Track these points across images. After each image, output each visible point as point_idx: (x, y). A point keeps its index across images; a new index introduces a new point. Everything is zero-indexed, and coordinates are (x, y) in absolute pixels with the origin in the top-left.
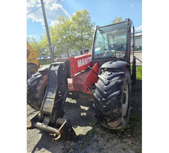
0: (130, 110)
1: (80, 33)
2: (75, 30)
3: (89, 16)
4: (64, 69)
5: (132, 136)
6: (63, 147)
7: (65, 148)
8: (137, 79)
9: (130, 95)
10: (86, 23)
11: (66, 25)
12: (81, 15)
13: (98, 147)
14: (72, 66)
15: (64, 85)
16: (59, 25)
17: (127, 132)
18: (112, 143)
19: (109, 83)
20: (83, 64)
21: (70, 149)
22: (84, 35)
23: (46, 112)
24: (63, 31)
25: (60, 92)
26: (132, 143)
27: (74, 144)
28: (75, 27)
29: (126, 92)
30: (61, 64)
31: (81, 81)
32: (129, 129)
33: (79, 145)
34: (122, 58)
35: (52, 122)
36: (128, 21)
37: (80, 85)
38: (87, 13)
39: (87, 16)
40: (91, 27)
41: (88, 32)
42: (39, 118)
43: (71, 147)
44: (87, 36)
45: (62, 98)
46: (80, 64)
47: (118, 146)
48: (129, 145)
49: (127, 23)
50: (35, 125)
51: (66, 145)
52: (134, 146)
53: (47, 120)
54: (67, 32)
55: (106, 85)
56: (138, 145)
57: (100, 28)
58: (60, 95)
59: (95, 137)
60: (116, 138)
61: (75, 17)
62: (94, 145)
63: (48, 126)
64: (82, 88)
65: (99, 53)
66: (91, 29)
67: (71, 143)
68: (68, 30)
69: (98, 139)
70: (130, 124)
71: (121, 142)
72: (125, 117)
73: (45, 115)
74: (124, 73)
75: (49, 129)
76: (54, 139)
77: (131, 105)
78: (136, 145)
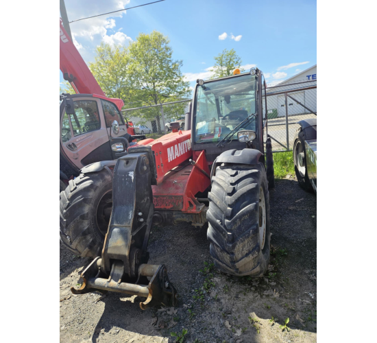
0: (269, 239)
1: (150, 82)
2: (138, 75)
3: (168, 45)
4: (145, 168)
5: (278, 283)
6: (155, 319)
7: (158, 322)
8: (275, 178)
9: (269, 209)
10: (162, 60)
11: (118, 65)
12: (149, 45)
13: (221, 310)
14: (159, 161)
15: (146, 199)
16: (100, 64)
17: (269, 279)
18: (246, 301)
19: (234, 191)
20: (178, 155)
21: (169, 321)
22: (159, 86)
23: (115, 255)
24: (110, 78)
25: (140, 214)
26: (280, 296)
27: (175, 312)
28: (137, 69)
29: (262, 205)
30: (139, 158)
31: (177, 188)
32: (272, 272)
33: (184, 311)
34: (249, 142)
35: (129, 274)
36: (256, 73)
37: (175, 197)
38: (164, 40)
39: (162, 46)
40: (173, 69)
41: (166, 79)
42: (98, 269)
43: (170, 317)
44: (164, 88)
45: (143, 225)
46: (172, 155)
47: (257, 303)
48: (275, 299)
49: (254, 76)
50: (92, 284)
51: (160, 316)
52: (284, 300)
53: (118, 271)
54: (121, 79)
55: (230, 194)
56: (290, 298)
57: (205, 83)
58: (142, 220)
59: (213, 294)
60: (251, 290)
61: (137, 47)
62: (214, 307)
63: (121, 282)
64: (180, 203)
65: (205, 132)
66: (174, 73)
67: (169, 310)
68: (121, 75)
69: (219, 296)
70: (272, 263)
71: (261, 296)
72: (264, 251)
73: (113, 260)
74: (259, 172)
75: (125, 288)
76: (142, 304)
77: (272, 229)
78: (286, 298)
